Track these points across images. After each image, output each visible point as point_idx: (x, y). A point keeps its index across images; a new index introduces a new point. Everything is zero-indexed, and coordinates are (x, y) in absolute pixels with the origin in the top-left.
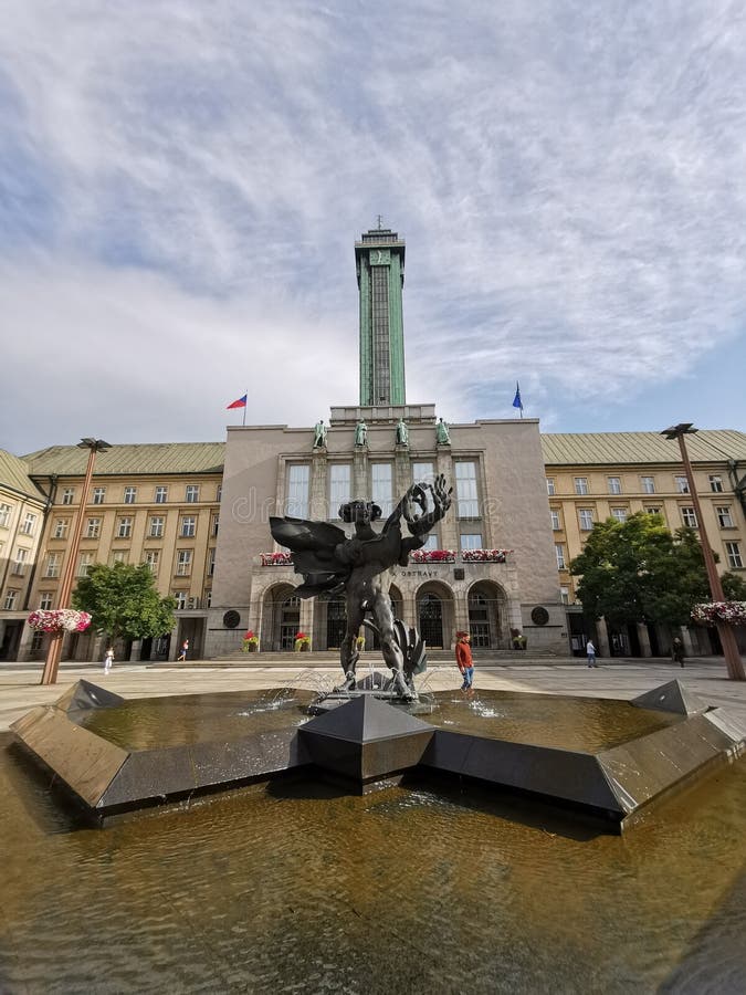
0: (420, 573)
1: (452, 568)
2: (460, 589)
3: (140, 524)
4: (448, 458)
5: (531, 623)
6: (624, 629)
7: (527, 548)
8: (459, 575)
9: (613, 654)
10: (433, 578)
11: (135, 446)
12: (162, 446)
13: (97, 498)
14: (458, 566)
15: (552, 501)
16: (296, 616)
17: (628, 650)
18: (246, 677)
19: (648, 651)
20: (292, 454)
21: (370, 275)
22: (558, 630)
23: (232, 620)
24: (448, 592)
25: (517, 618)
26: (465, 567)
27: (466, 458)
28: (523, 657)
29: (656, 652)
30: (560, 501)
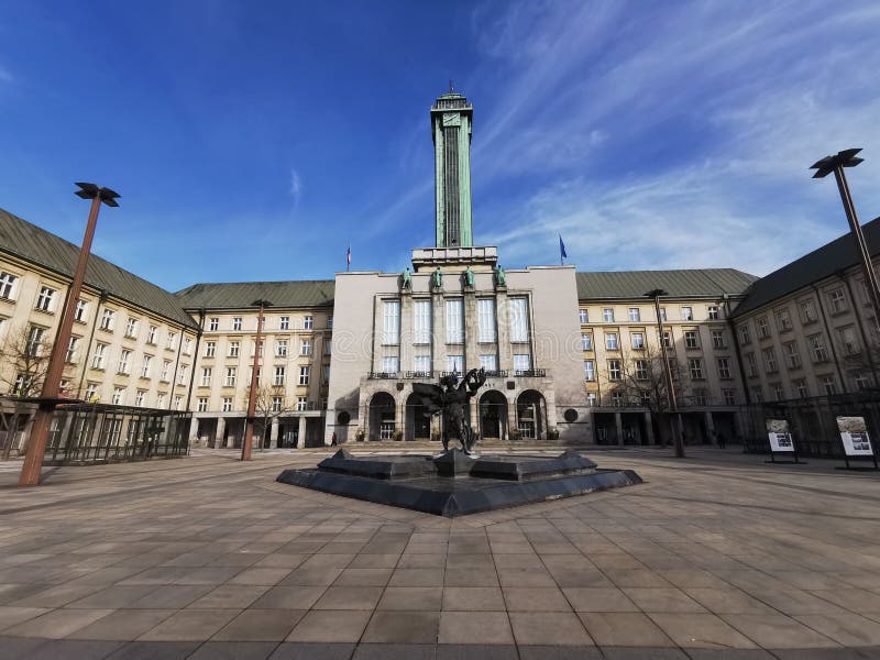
1: (505, 380)
2: (512, 396)
3: (270, 347)
4: (504, 296)
5: (563, 420)
6: (635, 424)
7: (563, 365)
8: (511, 386)
10: (492, 388)
11: (260, 283)
13: (236, 326)
14: (510, 379)
15: (585, 327)
16: (392, 416)
20: (384, 294)
21: (444, 134)
22: (584, 425)
23: (344, 418)
24: (503, 399)
25: (554, 418)
26: (516, 380)
27: (518, 296)
28: (555, 445)
29: (658, 441)
30: (592, 327)
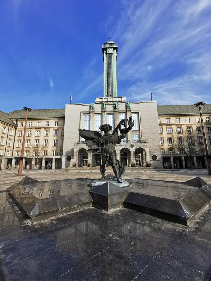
0: (121, 146)
1: (130, 144)
2: (132, 150)
3: (42, 132)
4: (130, 112)
5: (152, 159)
6: (178, 161)
7: (152, 138)
8: (132, 146)
9: (174, 168)
10: (125, 147)
11: (39, 110)
12: (47, 110)
13: (30, 125)
14: (132, 144)
15: (159, 125)
16: (87, 158)
17: (179, 167)
18: (73, 174)
19: (184, 167)
20: (84, 112)
21: (107, 57)
22: (159, 161)
23: (69, 159)
24: (129, 151)
25: (149, 159)
26: (134, 144)
27: (135, 113)
28: (149, 169)
29: (187, 167)
30: (162, 125)
